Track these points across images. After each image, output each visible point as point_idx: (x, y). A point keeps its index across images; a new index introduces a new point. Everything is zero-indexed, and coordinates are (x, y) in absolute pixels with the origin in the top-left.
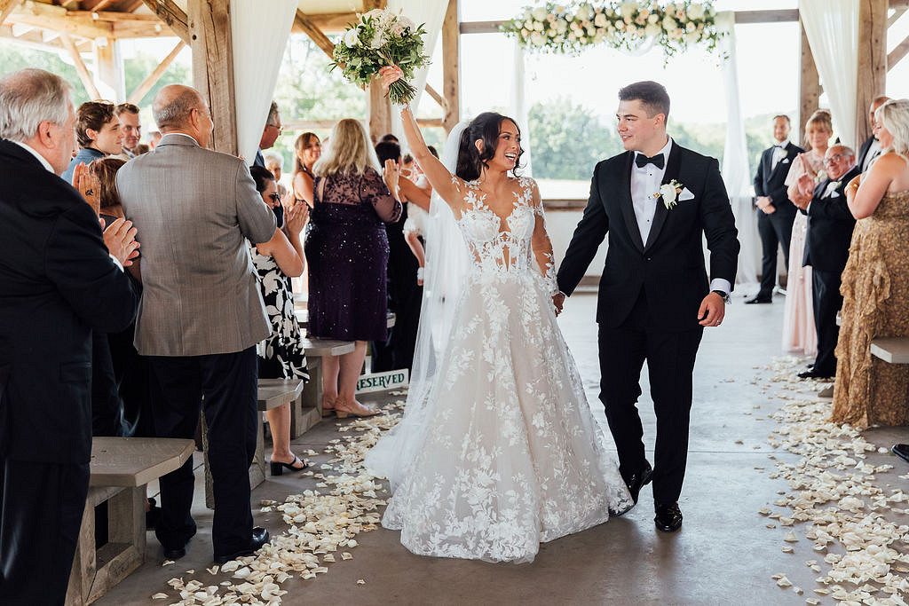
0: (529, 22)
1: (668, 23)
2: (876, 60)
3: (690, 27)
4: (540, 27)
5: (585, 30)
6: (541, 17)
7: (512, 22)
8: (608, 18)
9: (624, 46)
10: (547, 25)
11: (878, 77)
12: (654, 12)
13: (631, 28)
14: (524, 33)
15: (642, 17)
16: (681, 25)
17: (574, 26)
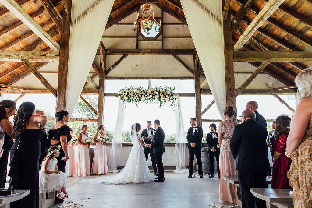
0: (123, 93)
1: (161, 95)
2: (232, 93)
3: (167, 96)
4: (126, 94)
5: (138, 95)
6: (126, 92)
7: (119, 93)
8: (145, 93)
9: (149, 101)
10: (128, 94)
11: (233, 98)
12: (157, 91)
13: (151, 96)
14: (122, 96)
15: (154, 93)
16: (165, 96)
17: (135, 94)
